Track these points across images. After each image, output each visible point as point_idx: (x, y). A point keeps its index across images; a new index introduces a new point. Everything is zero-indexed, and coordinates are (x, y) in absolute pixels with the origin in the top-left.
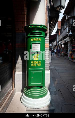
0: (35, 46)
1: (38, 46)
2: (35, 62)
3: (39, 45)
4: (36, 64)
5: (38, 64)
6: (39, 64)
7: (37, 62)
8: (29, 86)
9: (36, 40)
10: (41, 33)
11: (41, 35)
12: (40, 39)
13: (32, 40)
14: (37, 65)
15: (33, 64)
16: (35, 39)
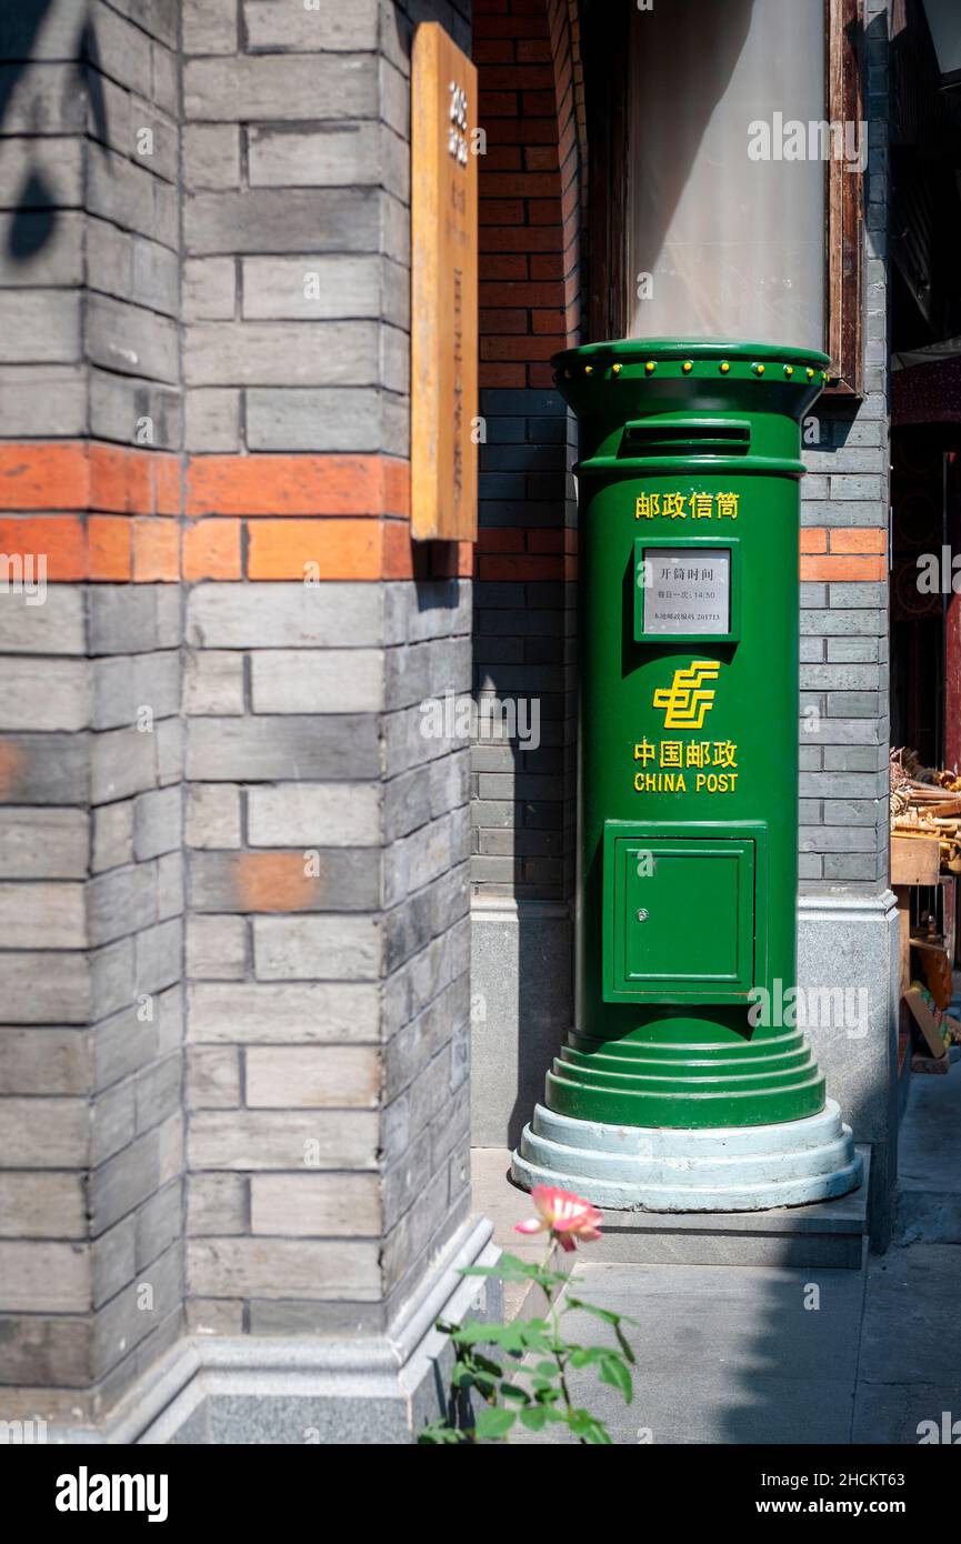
0: (679, 574)
1: (709, 575)
2: (672, 752)
3: (720, 565)
4: (691, 772)
5: (709, 769)
6: (718, 769)
7: (696, 754)
8: (607, 998)
9: (687, 509)
10: (741, 433)
11: (743, 451)
12: (729, 502)
13: (645, 506)
14: (690, 781)
15: (653, 766)
16: (674, 504)
